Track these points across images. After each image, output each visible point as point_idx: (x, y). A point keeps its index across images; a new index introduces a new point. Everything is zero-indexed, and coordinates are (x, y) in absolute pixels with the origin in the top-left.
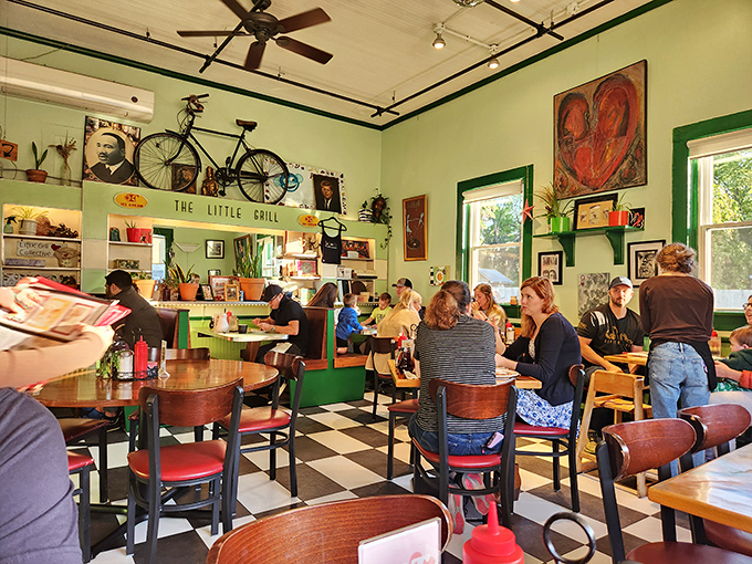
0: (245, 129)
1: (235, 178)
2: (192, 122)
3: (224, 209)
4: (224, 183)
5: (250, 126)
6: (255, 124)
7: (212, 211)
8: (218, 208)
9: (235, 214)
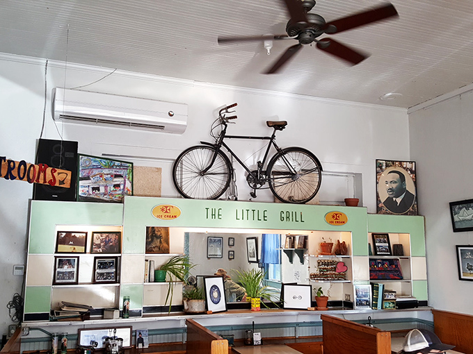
0: (276, 129)
1: (265, 180)
2: (223, 132)
3: (251, 213)
4: (255, 186)
5: (280, 126)
6: (285, 123)
7: (240, 216)
8: (245, 212)
9: (261, 217)
